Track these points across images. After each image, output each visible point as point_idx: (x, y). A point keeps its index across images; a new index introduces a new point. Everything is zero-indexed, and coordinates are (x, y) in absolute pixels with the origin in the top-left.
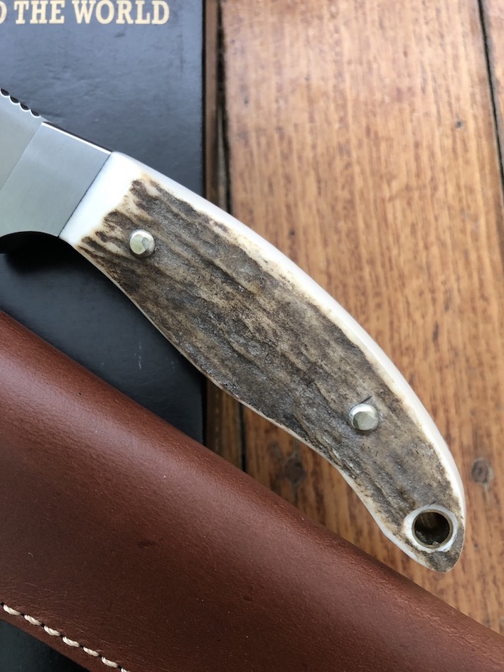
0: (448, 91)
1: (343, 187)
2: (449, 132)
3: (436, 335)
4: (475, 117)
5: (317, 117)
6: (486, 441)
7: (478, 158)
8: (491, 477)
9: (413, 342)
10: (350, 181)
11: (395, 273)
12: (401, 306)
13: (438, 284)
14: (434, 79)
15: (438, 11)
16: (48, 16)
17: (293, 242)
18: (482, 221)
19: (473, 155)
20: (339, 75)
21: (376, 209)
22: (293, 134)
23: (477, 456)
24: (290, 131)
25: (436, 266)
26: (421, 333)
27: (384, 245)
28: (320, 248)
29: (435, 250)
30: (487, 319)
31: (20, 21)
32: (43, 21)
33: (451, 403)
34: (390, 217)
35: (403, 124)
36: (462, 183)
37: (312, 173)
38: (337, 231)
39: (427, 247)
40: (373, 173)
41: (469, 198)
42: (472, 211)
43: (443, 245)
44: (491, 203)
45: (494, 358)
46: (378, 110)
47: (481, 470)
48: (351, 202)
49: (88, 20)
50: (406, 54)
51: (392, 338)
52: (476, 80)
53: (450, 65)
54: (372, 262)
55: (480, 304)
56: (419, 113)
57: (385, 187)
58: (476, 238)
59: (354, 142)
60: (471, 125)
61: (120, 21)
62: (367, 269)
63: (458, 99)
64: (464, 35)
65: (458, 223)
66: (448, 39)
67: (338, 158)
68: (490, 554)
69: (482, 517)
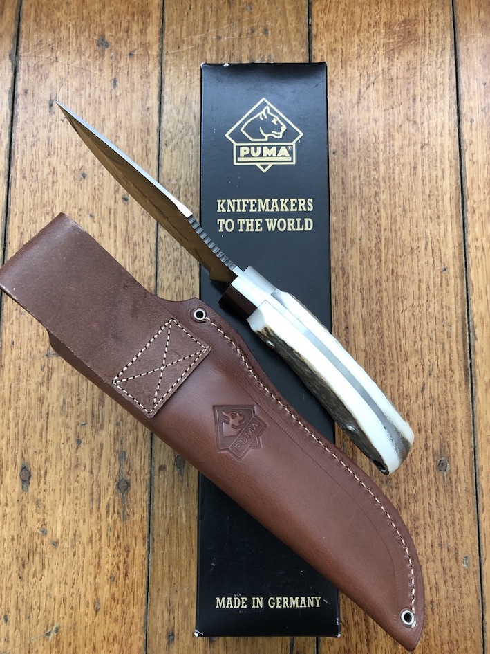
0: (440, 250)
1: (377, 304)
2: (439, 274)
3: (423, 389)
4: (454, 266)
5: (364, 263)
6: (447, 449)
7: (454, 290)
8: (448, 469)
9: (410, 392)
10: (381, 300)
11: (403, 353)
12: (405, 372)
13: (426, 361)
14: (432, 242)
15: (437, 202)
16: (255, 228)
17: (347, 333)
18: (454, 327)
19: (452, 288)
20: (379, 237)
21: (394, 316)
22: (350, 272)
23: (441, 457)
24: (349, 270)
25: (426, 350)
26: (415, 388)
27: (398, 337)
28: (362, 337)
29: (426, 342)
30: (452, 382)
31: (241, 230)
32: (252, 230)
33: (429, 427)
34: (402, 321)
35: (413, 268)
36: (444, 304)
37: (360, 294)
38: (372, 328)
39: (421, 340)
40: (394, 296)
41: (448, 312)
42: (449, 321)
43: (431, 339)
44: (460, 316)
45: (455, 404)
46: (399, 260)
47: (443, 464)
48: (380, 312)
49: (273, 230)
50: (417, 227)
51: (398, 390)
52: (457, 244)
53: (442, 234)
54: (390, 347)
55: (449, 373)
56: (423, 262)
57: (400, 304)
58: (449, 336)
59: (384, 278)
60: (452, 271)
61: (289, 229)
62: (387, 350)
63: (445, 255)
64: (452, 217)
65: (439, 326)
66: (442, 219)
67: (375, 286)
68: (445, 510)
69: (442, 490)
